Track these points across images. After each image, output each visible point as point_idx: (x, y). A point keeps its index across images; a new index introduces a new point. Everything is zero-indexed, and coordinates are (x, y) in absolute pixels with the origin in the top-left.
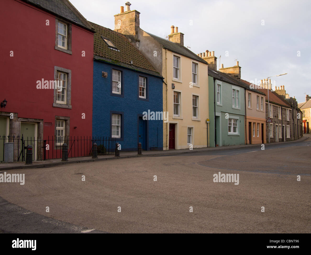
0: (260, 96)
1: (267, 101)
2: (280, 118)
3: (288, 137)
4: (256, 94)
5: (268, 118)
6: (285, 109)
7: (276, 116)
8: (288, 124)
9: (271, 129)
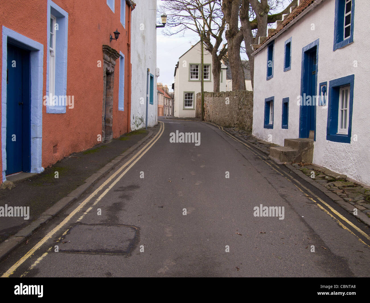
0: (162, 95)
1: (164, 97)
2: (168, 105)
3: (171, 114)
4: (161, 94)
5: (164, 105)
6: (170, 100)
7: (167, 104)
8: (171, 108)
9: (165, 110)
